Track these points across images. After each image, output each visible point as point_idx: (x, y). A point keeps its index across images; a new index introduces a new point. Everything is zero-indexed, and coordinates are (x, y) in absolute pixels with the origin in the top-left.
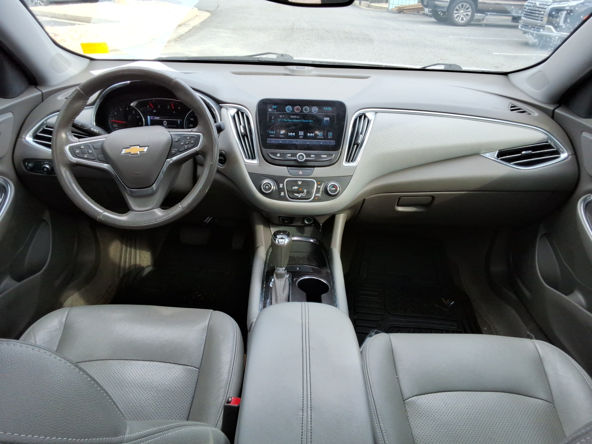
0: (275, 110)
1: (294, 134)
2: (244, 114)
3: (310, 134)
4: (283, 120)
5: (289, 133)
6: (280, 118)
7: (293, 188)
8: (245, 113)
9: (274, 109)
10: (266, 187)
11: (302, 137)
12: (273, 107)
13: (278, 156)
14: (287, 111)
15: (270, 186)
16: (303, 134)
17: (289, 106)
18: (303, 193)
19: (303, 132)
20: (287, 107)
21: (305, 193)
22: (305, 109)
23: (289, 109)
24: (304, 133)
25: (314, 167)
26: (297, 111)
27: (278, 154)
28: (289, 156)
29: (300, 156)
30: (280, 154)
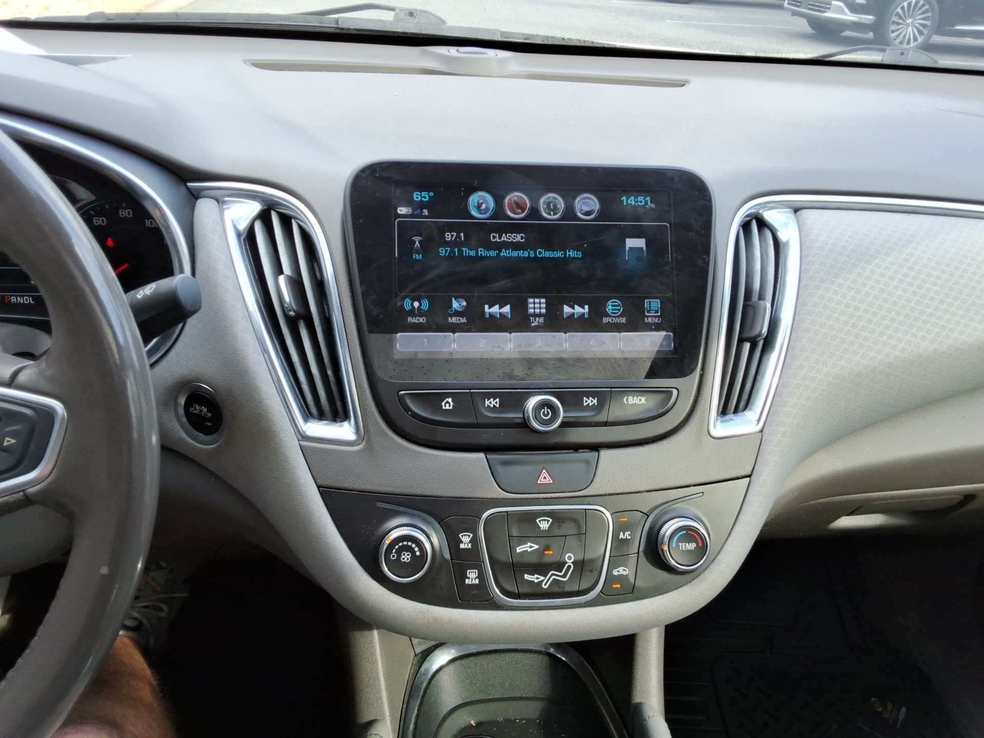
0: (426, 212)
1: (507, 309)
2: (293, 221)
3: (573, 308)
4: (460, 251)
5: (487, 307)
6: (446, 244)
7: (519, 550)
8: (295, 218)
9: (422, 205)
10: (399, 556)
11: (542, 320)
12: (417, 196)
13: (447, 407)
14: (474, 213)
15: (418, 553)
16: (543, 311)
17: (481, 193)
18: (561, 572)
19: (543, 300)
20: (474, 199)
21: (569, 567)
22: (548, 204)
23: (484, 206)
24: (546, 303)
25: (596, 447)
26: (515, 213)
27: (447, 399)
28: (492, 406)
29: (543, 410)
30: (452, 401)
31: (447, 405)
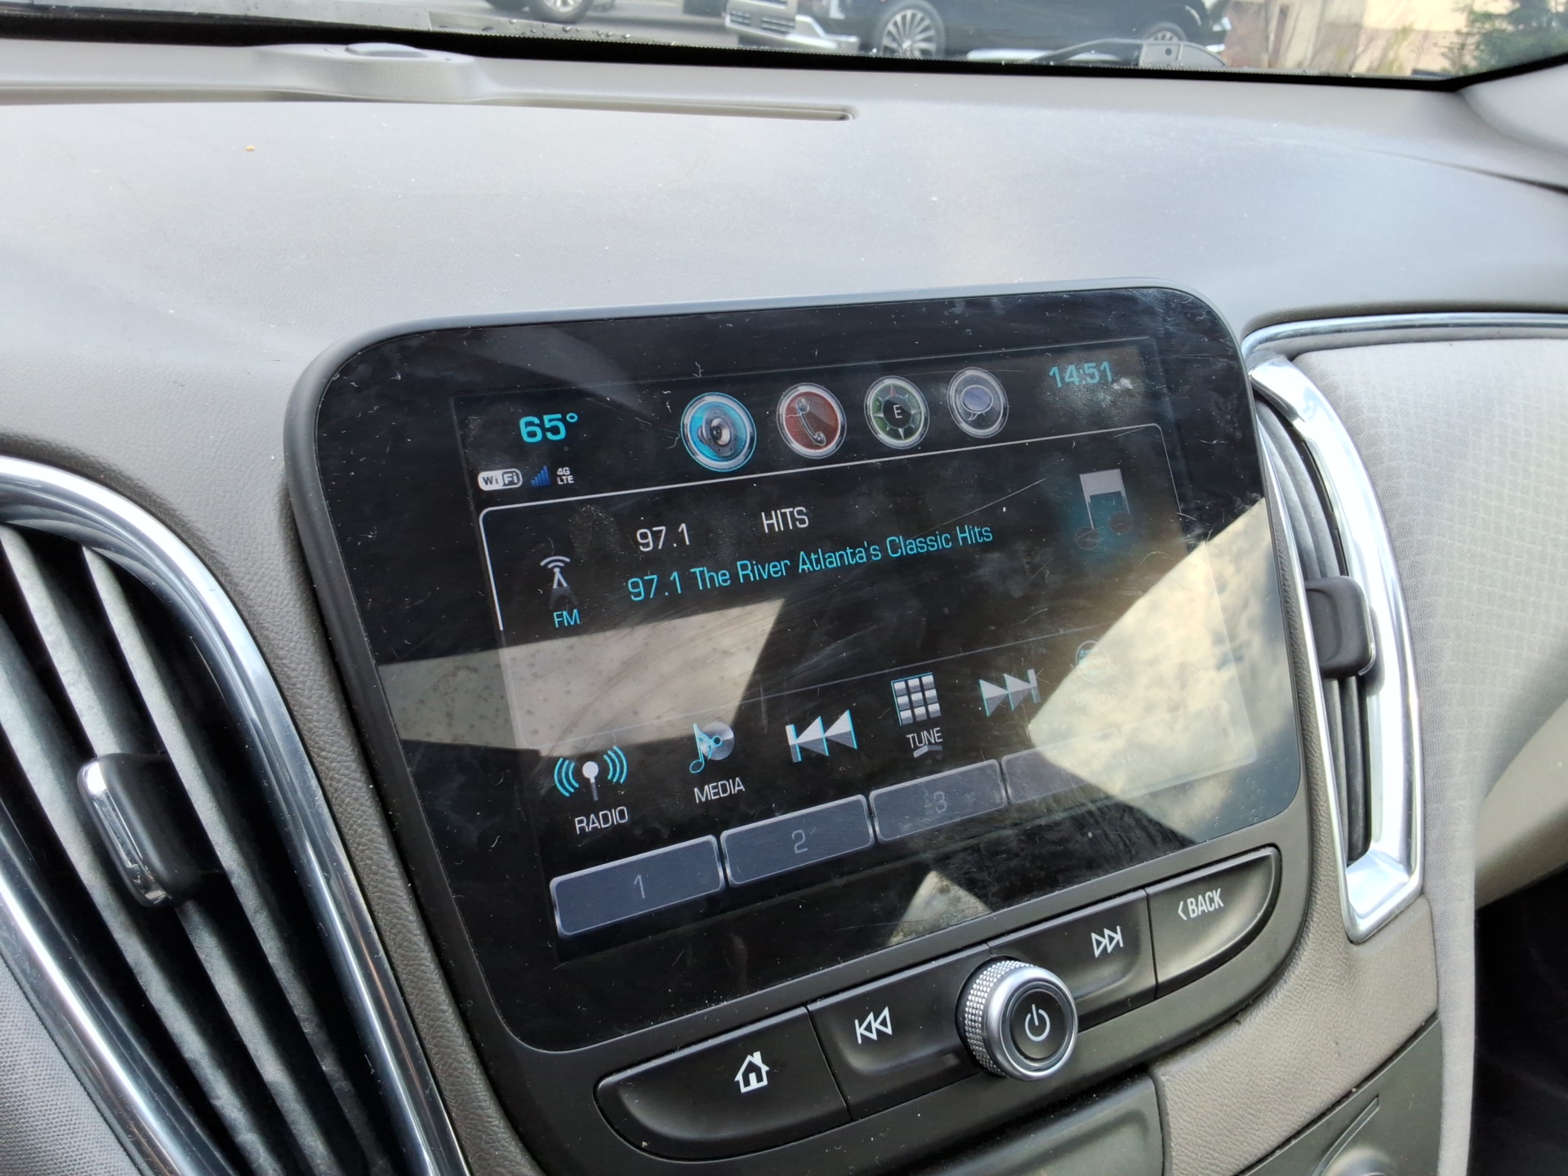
0: (565, 475)
1: (844, 725)
3: (1003, 685)
4: (687, 579)
5: (790, 730)
6: (653, 561)
8: (93, 543)
11: (935, 735)
12: (529, 429)
13: (754, 1084)
14: (704, 458)
16: (935, 708)
17: (711, 399)
19: (928, 679)
22: (887, 408)
23: (726, 436)
24: (937, 685)
25: (1138, 1069)
26: (810, 445)
27: (749, 1058)
28: (874, 1036)
29: (1029, 1016)
30: (764, 1062)
31: (753, 1077)
